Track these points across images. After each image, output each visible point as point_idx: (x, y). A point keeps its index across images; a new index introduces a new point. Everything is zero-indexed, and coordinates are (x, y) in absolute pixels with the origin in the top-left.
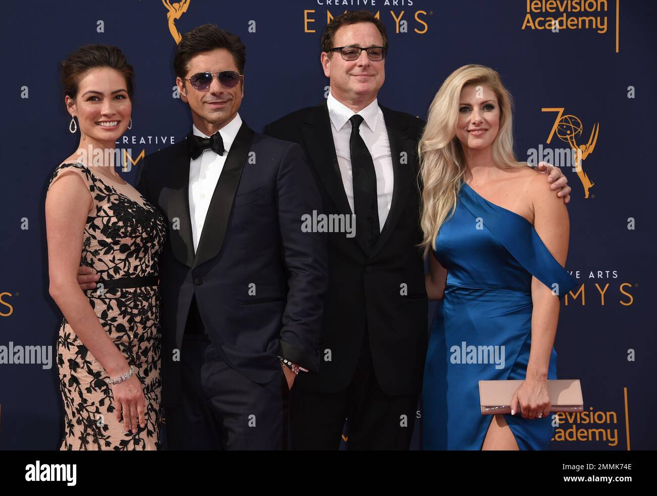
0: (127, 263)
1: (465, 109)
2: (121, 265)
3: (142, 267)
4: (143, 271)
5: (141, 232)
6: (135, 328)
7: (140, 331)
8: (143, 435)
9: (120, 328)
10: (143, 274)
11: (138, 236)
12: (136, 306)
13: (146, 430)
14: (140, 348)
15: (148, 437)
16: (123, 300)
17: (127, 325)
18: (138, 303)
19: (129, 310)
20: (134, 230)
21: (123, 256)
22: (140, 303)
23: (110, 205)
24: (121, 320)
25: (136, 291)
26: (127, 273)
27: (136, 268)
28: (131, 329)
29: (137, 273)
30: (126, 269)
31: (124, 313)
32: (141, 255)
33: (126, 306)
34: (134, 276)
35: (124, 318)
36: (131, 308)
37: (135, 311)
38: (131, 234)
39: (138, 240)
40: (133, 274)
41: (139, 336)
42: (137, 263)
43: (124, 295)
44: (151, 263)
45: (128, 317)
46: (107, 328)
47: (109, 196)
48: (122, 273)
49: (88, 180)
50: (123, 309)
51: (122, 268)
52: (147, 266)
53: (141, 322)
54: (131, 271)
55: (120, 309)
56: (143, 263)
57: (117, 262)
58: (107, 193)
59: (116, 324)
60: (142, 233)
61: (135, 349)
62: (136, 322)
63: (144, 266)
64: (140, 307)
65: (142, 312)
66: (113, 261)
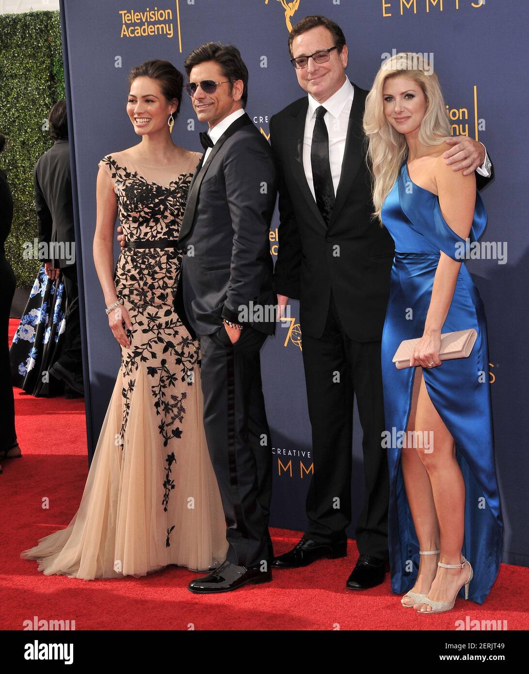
0: (139, 230)
1: (388, 98)
2: (134, 232)
3: (152, 233)
4: (153, 236)
5: (141, 208)
6: (145, 278)
7: (150, 281)
8: (138, 359)
9: (133, 278)
10: (153, 239)
11: (141, 211)
12: (144, 263)
13: (141, 356)
14: (153, 294)
15: (141, 361)
16: (135, 257)
17: (137, 276)
18: (145, 260)
19: (139, 265)
20: (136, 207)
21: (136, 225)
22: (146, 260)
23: (125, 187)
24: (134, 272)
25: (145, 251)
26: (139, 238)
27: (146, 234)
28: (141, 279)
29: (147, 238)
30: (137, 235)
31: (135, 267)
32: (152, 224)
33: (137, 262)
34: (145, 240)
35: (135, 271)
36: (140, 264)
37: (143, 266)
38: (135, 209)
39: (142, 214)
40: (144, 238)
41: (148, 285)
42: (148, 230)
43: (135, 254)
44: (165, 230)
45: (138, 270)
46: (124, 277)
47: (125, 180)
48: (135, 237)
49: (111, 169)
50: (135, 264)
51: (135, 234)
52: (158, 233)
53: (149, 274)
54: (142, 236)
55: (133, 263)
56: (154, 231)
57: (132, 229)
58: (124, 178)
59: (130, 274)
60: (143, 208)
61: (149, 295)
62: (144, 274)
63: (154, 234)
64: (146, 263)
65: (149, 266)
66: (129, 228)
